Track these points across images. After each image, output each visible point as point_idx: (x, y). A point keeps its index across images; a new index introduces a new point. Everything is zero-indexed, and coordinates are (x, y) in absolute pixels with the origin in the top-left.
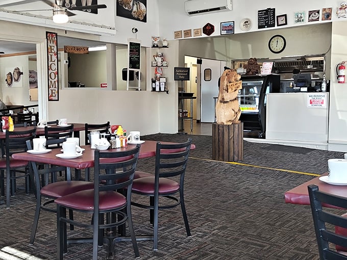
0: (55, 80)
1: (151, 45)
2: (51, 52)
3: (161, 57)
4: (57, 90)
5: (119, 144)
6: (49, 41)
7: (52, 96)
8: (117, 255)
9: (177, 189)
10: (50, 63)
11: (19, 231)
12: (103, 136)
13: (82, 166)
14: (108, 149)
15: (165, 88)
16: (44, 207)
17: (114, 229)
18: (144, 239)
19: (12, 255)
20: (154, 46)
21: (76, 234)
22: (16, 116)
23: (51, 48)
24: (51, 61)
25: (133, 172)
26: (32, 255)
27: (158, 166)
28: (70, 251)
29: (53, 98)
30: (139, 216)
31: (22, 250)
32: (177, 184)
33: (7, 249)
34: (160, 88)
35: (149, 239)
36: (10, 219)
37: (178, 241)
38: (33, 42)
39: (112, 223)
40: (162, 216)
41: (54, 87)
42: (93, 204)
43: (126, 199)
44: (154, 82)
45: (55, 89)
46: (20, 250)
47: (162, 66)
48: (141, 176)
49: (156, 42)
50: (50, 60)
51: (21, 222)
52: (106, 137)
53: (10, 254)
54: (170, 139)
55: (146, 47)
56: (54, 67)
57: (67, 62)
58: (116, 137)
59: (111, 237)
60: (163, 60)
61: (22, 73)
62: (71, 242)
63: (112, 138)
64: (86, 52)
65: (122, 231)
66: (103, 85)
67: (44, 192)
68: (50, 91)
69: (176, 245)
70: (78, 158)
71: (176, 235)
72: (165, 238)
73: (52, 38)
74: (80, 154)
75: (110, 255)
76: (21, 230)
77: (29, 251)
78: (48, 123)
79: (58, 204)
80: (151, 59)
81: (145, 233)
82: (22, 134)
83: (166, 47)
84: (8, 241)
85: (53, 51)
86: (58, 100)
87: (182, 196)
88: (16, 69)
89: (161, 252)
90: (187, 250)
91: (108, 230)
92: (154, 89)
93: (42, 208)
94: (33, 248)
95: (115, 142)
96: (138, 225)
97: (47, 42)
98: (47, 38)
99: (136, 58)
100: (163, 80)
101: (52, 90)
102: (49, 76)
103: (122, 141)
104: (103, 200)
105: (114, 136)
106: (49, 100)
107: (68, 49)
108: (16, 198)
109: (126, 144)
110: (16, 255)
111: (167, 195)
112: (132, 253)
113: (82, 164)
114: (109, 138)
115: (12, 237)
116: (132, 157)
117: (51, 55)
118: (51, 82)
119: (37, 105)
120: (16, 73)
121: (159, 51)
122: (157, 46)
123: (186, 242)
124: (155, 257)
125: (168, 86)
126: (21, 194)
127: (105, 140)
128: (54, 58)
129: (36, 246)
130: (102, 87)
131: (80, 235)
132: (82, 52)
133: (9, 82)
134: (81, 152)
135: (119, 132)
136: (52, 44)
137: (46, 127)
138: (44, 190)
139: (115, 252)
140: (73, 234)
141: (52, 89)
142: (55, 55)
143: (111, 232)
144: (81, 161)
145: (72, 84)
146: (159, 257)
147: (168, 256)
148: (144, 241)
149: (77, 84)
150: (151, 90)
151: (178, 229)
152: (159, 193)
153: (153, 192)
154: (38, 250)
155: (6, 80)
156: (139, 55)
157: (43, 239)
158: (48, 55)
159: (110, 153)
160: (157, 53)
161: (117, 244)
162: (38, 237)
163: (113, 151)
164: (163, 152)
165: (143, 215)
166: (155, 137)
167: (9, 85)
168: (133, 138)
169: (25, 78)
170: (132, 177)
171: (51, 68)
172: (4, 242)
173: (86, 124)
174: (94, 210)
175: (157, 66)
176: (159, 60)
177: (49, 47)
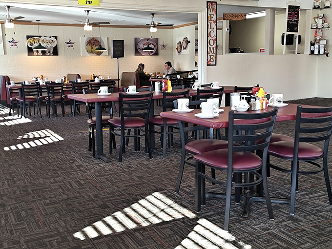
0: (214, 46)
1: (312, 7)
2: (211, 20)
3: (322, 18)
4: (215, 55)
5: (259, 106)
6: (209, 10)
7: (210, 61)
8: (251, 214)
9: (319, 155)
10: (209, 30)
11: (169, 180)
12: (243, 98)
13: (216, 126)
14: (248, 110)
15: (324, 51)
16: (187, 161)
17: (251, 189)
18: (281, 202)
19: (160, 200)
20: (315, 8)
21: (217, 189)
22: (182, 80)
23: (211, 16)
24: (211, 28)
25: (269, 134)
26: (176, 202)
27: (298, 131)
28: (209, 203)
29: (211, 63)
30: (280, 178)
31: (168, 196)
32: (320, 150)
33: (157, 194)
34: (319, 51)
35: (286, 202)
36: (163, 168)
37: (318, 208)
38: (196, 11)
39: (250, 182)
40: (305, 181)
41: (212, 52)
42: (227, 163)
43: (262, 161)
44: (312, 44)
45: (213, 54)
46: (167, 197)
47: (323, 27)
48: (282, 139)
49: (317, 4)
50: (209, 28)
51: (172, 171)
52: (246, 98)
53: (158, 199)
54: (327, 103)
55: (306, 10)
56: (213, 34)
57: (228, 29)
58: (256, 99)
59: (248, 196)
60: (324, 22)
61: (189, 42)
62: (211, 195)
63: (252, 100)
64: (243, 18)
65: (260, 191)
66: (262, 51)
67: (187, 148)
68: (209, 57)
69: (316, 213)
70: (215, 118)
71: (317, 202)
72: (306, 204)
73: (212, 7)
74: (217, 115)
75: (245, 213)
76: (171, 179)
77: (173, 199)
78: (202, 86)
79: (197, 160)
80: (311, 21)
81: (284, 196)
82: (178, 95)
83: (328, 7)
84: (159, 187)
85: (212, 19)
86: (216, 65)
87: (325, 163)
88: (184, 38)
89: (298, 217)
90: (327, 219)
91: (246, 189)
92: (312, 52)
93: (185, 162)
94: (178, 197)
95: (255, 104)
96: (278, 187)
97: (208, 11)
98: (207, 7)
99: (295, 21)
100: (323, 43)
101: (210, 56)
102: (208, 42)
103: (262, 103)
104: (237, 159)
105: (254, 98)
106: (208, 65)
107: (226, 16)
108: (172, 151)
109: (266, 106)
110: (162, 200)
111: (310, 161)
112: (266, 214)
113: (216, 124)
114: (248, 100)
115: (162, 184)
116: (270, 119)
117: (211, 23)
118: (210, 48)
119: (197, 70)
120: (184, 42)
121: (320, 13)
122: (319, 8)
123: (327, 211)
124: (291, 221)
125: (329, 49)
126: (177, 147)
127: (244, 102)
128: (213, 25)
129: (180, 195)
130: (261, 52)
131: (220, 190)
132: (240, 19)
133: (179, 50)
134: (218, 113)
135: (260, 94)
136: (212, 13)
137: (198, 89)
138: (188, 145)
139: (250, 210)
140: (214, 188)
141: (211, 54)
142: (214, 22)
143: (248, 191)
144: (217, 121)
145: (233, 50)
146: (294, 222)
147: (305, 222)
148: (282, 204)
149: (237, 50)
150: (309, 52)
151: (321, 196)
152: (298, 158)
153: (292, 156)
154: (182, 199)
155: (177, 49)
156: (298, 18)
157: (187, 190)
158: (208, 23)
159: (249, 115)
160: (318, 15)
161: (253, 204)
162: (183, 187)
163: (253, 113)
164: (305, 116)
165: (285, 177)
166: (311, 102)
167: (179, 52)
168: (275, 100)
169: (191, 46)
170: (268, 140)
171: (210, 35)
172: (156, 188)
173: (236, 87)
174: (228, 169)
175: (317, 28)
176: (320, 22)
177: (209, 15)
